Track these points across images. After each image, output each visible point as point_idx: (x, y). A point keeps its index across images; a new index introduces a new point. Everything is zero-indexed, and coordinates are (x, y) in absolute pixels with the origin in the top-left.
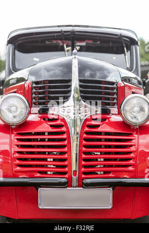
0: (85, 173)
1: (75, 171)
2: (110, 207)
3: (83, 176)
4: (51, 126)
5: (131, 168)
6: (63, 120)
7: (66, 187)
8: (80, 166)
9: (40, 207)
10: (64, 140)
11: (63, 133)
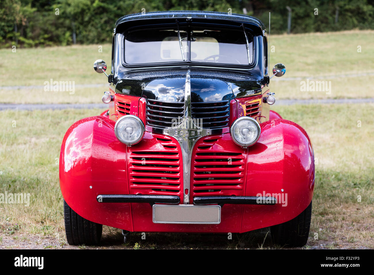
0: (196, 191)
1: (187, 190)
2: (219, 223)
3: (195, 194)
4: (164, 146)
5: (239, 186)
6: (175, 141)
7: (178, 204)
8: (192, 185)
9: (155, 222)
10: (176, 160)
11: (175, 153)
